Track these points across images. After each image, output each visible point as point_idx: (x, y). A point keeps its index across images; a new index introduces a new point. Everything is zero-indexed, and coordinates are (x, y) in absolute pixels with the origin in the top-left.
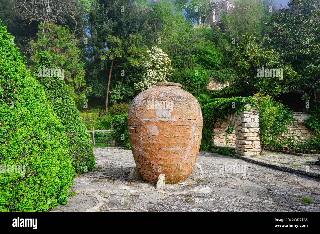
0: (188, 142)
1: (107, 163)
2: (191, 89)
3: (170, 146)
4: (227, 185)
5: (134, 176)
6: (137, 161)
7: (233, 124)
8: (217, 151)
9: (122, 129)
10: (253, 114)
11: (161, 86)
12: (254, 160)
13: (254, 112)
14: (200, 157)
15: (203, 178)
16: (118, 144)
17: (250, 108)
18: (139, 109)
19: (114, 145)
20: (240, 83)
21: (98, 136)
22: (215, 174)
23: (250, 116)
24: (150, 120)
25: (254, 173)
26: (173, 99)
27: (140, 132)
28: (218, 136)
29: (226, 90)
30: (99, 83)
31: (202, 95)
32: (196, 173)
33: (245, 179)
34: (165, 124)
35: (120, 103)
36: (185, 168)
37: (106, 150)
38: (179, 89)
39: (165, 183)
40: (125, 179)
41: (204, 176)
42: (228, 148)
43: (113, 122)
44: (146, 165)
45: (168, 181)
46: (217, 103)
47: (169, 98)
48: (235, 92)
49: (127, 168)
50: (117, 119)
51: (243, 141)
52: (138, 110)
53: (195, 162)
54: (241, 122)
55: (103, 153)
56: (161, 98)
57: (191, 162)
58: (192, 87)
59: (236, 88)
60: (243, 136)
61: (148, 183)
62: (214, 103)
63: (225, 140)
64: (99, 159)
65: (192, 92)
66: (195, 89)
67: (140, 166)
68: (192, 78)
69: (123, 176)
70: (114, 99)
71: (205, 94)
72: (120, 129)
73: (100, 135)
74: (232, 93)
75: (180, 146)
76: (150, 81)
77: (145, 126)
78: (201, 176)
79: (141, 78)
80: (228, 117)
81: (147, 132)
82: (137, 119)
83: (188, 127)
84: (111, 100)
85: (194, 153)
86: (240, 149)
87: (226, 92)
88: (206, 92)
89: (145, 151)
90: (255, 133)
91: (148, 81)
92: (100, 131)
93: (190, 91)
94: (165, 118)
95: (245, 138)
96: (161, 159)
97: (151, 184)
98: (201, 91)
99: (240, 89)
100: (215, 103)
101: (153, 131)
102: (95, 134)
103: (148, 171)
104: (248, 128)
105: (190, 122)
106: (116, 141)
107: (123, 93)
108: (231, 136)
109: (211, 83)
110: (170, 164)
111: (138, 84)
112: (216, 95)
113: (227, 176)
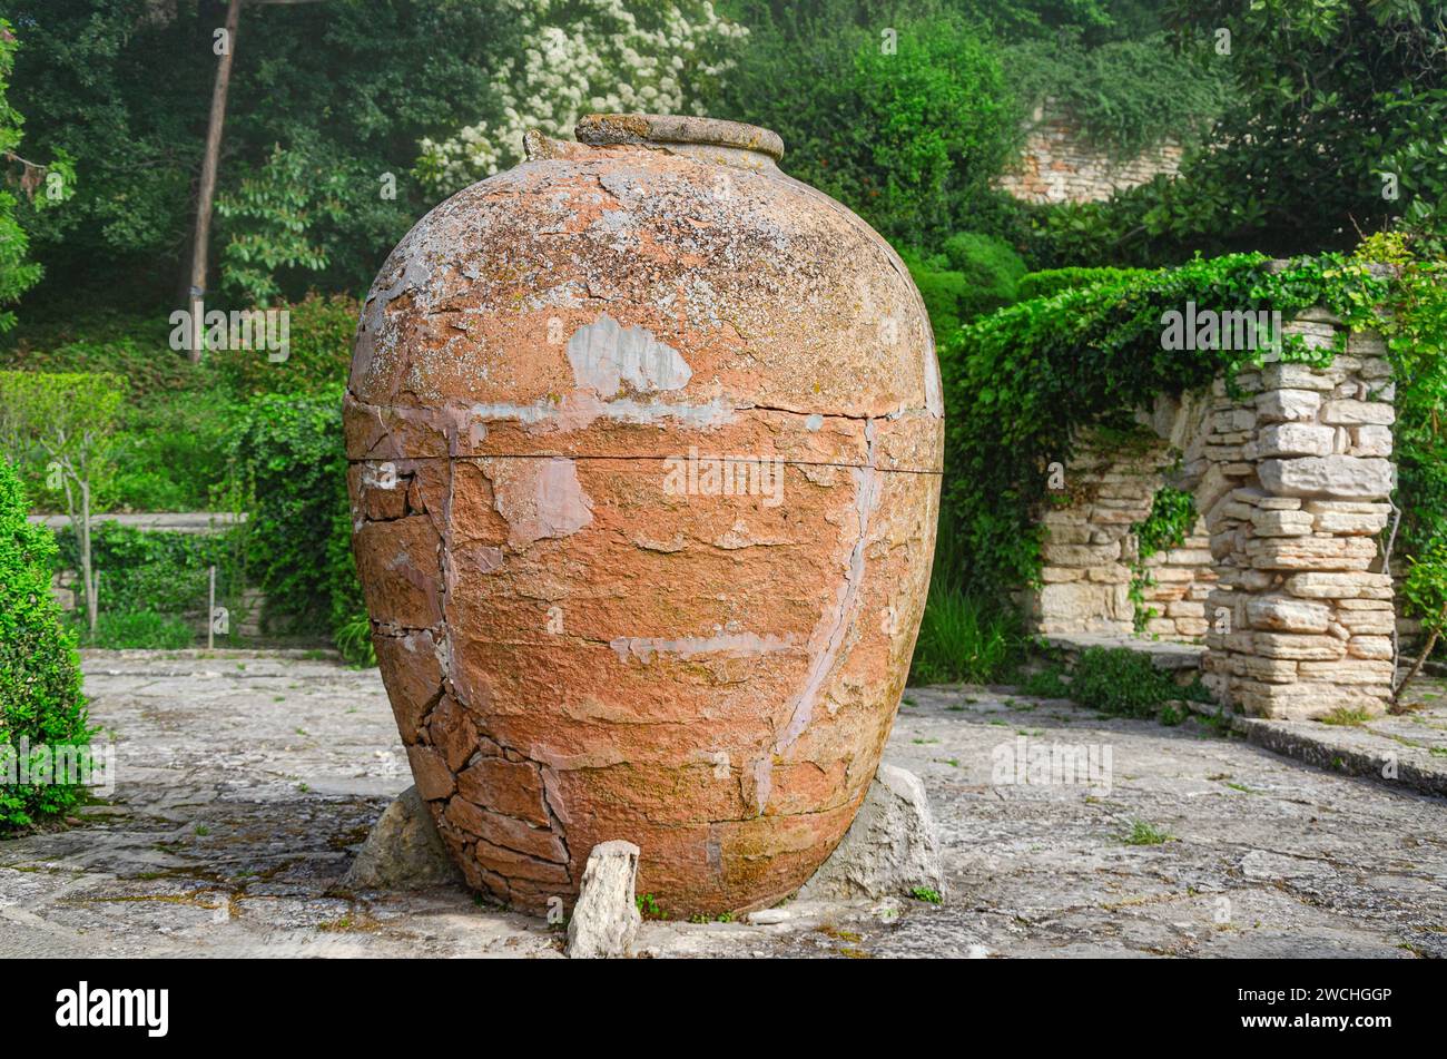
0: (825, 592)
1: (191, 763)
2: (876, 191)
3: (676, 617)
4: (1118, 928)
5: (399, 859)
6: (421, 741)
7: (1191, 470)
8: (1066, 680)
9: (321, 506)
10: (1348, 390)
11: (619, 142)
12: (1345, 748)
13: (1356, 375)
14: (927, 722)
15: (935, 872)
16: (287, 621)
17: (1325, 345)
18: (435, 324)
19: (255, 630)
20: (1265, 153)
21: (120, 562)
22: (1035, 851)
23: (1322, 411)
24: (523, 415)
25: (1331, 842)
26: (711, 248)
27: (444, 508)
28: (1078, 566)
29: (1152, 203)
30: (135, 137)
31: (960, 240)
32: (886, 840)
33: (1259, 884)
34: (639, 451)
35: (303, 299)
36: (800, 798)
37: (189, 665)
38: (757, 170)
39: (636, 912)
40: (330, 881)
41: (947, 865)
42: (1148, 656)
43: (247, 449)
44: (490, 767)
45: (658, 895)
46: (1070, 305)
47: (679, 241)
48: (1217, 226)
49: (351, 800)
50: (275, 423)
51: (1261, 604)
52: (429, 339)
53: (877, 752)
54: (1251, 451)
55: (162, 688)
56: (611, 238)
57: (843, 752)
58: (883, 173)
59: (1231, 193)
60: (1267, 565)
61: (504, 909)
62: (1048, 304)
63: (1133, 594)
64: (125, 732)
65: (884, 219)
66: (910, 192)
67: (442, 784)
68: (883, 102)
69: (314, 864)
70: (252, 264)
71: (990, 233)
72: (299, 505)
73: (142, 549)
74: (1198, 228)
75: (761, 622)
76: (551, 125)
77: (485, 464)
78: (925, 861)
79: (472, 98)
80: (1158, 414)
81: (500, 508)
82: (418, 405)
83: (827, 477)
84: (233, 273)
85: (873, 684)
86: (1236, 663)
87: (1150, 219)
88: (999, 219)
89: (481, 662)
90: (1354, 540)
91: (531, 120)
92: (143, 522)
93: (864, 204)
94: (644, 398)
95: (1279, 579)
96: (605, 724)
97: (528, 921)
98: (955, 213)
99: (1261, 197)
100: (1057, 302)
101: (548, 506)
102: (100, 546)
103: (505, 822)
104: (1306, 500)
105: (841, 438)
106: (273, 602)
107: (328, 216)
108: (1175, 566)
109: (1037, 146)
110: (676, 761)
111: (451, 145)
112: (1069, 245)
113: (1127, 861)
